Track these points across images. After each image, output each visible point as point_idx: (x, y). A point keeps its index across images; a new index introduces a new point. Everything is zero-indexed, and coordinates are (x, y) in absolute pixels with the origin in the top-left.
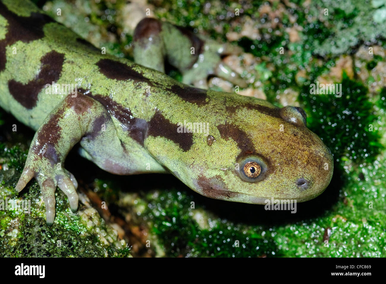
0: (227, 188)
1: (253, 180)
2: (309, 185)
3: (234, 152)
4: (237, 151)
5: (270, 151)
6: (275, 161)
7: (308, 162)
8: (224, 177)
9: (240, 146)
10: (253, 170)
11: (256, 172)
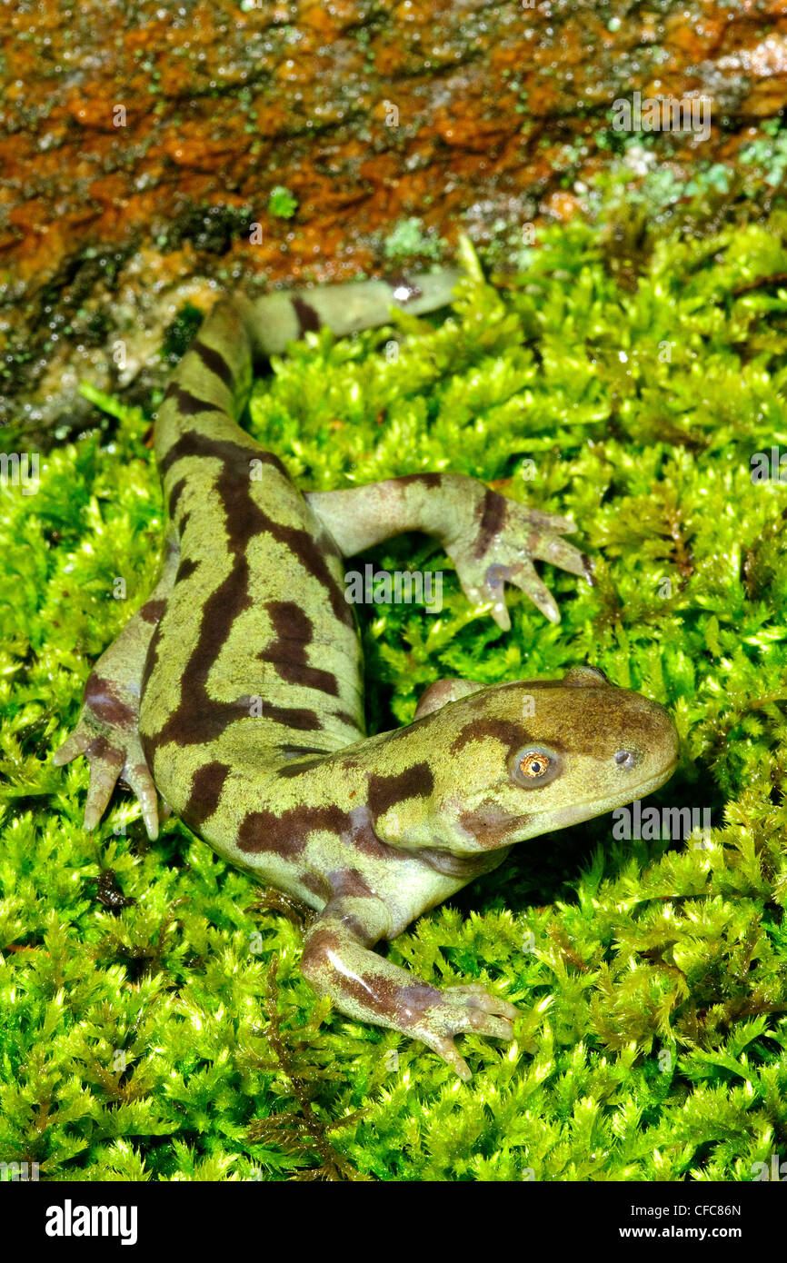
0: (508, 813)
1: (542, 782)
2: (635, 758)
3: (498, 752)
4: (501, 750)
5: (556, 729)
6: (568, 740)
7: (624, 726)
8: (497, 797)
9: (505, 741)
10: (536, 768)
11: (542, 770)
